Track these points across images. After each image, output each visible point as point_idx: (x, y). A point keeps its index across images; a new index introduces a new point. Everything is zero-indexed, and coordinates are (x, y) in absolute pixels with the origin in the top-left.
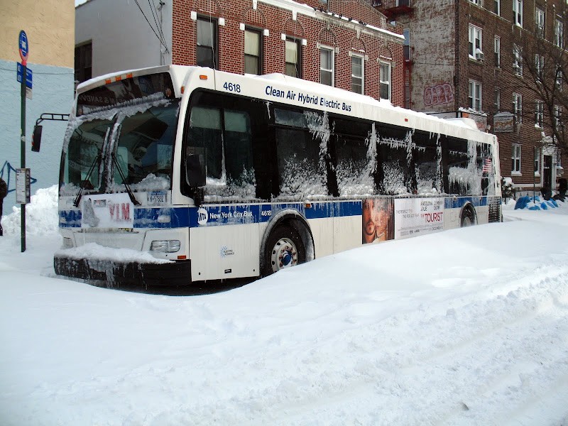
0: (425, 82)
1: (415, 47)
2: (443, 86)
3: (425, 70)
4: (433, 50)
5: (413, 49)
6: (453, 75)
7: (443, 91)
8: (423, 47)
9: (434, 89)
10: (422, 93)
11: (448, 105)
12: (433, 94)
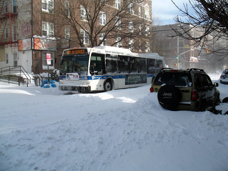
0: (21, 23)
1: (18, 6)
2: (28, 25)
3: (21, 18)
4: (24, 7)
5: (17, 7)
6: (31, 19)
7: (28, 28)
8: (21, 6)
9: (25, 27)
10: (21, 29)
11: (30, 35)
12: (25, 29)
